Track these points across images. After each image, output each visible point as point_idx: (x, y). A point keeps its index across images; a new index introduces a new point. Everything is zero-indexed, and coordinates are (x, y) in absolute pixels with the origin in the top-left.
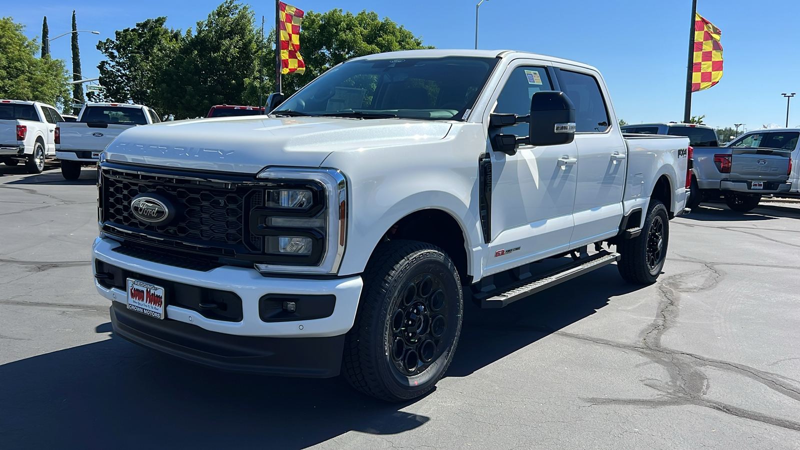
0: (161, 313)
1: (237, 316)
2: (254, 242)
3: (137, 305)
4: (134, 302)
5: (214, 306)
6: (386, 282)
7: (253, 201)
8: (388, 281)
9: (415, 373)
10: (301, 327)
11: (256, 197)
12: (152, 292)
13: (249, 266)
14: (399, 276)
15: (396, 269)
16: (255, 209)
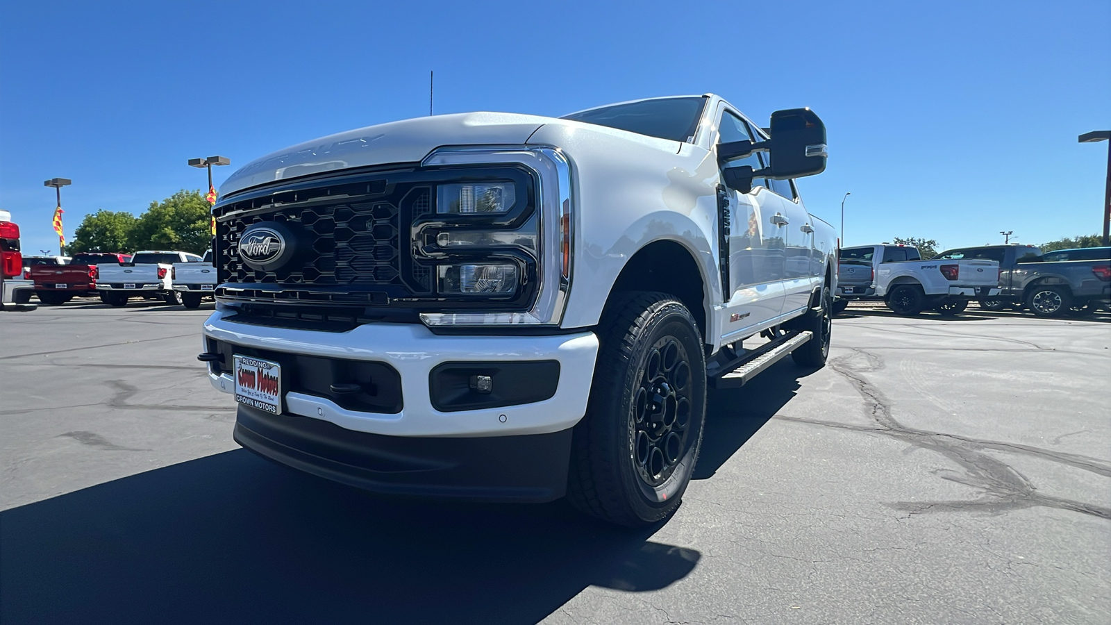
0: (277, 404)
1: (393, 403)
2: (419, 278)
3: (246, 395)
4: (243, 390)
5: (354, 387)
6: (627, 344)
7: (415, 210)
8: (630, 342)
9: (661, 482)
10: (503, 419)
11: (420, 202)
12: (265, 372)
13: (410, 318)
14: (644, 335)
15: (638, 324)
16: (420, 218)
